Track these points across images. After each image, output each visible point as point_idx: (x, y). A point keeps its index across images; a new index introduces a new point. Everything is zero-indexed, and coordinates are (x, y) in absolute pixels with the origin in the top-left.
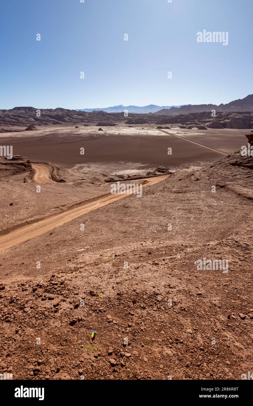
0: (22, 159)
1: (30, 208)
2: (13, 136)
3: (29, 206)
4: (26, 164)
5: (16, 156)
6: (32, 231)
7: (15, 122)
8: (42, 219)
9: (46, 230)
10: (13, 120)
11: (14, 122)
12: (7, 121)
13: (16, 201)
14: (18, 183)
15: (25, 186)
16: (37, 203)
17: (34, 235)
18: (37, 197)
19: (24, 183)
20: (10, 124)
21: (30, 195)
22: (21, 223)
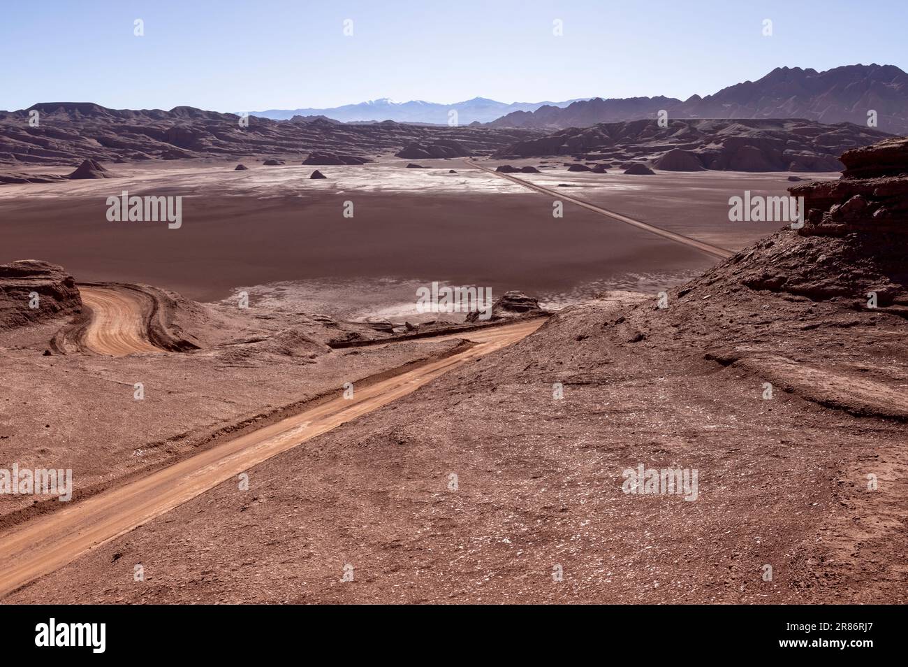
0: (47, 273)
1: (53, 449)
2: (28, 197)
3: (51, 444)
4: (61, 290)
5: (24, 263)
6: (51, 539)
7: (37, 152)
8: (98, 492)
9: (105, 535)
10: (29, 145)
11: (31, 151)
12: (8, 149)
13: (5, 423)
14: (23, 357)
15: (46, 366)
16: (84, 430)
17: (55, 560)
18: (84, 407)
19: (47, 358)
20: (18, 158)
21: (60, 402)
22: (11, 510)
